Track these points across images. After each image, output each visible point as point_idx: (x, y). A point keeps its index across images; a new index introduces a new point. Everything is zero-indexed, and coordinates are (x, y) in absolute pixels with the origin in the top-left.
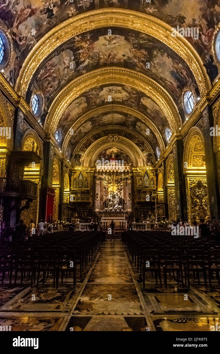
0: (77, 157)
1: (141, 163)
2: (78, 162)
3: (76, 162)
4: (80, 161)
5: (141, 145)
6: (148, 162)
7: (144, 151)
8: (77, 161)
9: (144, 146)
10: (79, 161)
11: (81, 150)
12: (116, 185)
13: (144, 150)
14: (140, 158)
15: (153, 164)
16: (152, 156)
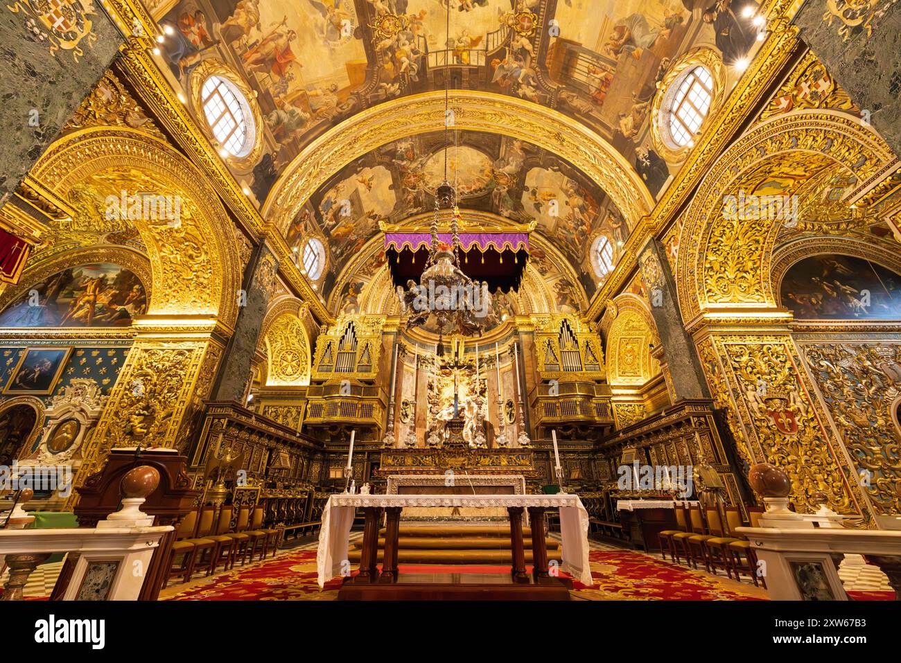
0: (350, 290)
1: (540, 305)
2: (351, 303)
3: (345, 302)
4: (359, 300)
5: (538, 259)
6: (562, 303)
7: (548, 275)
8: (348, 302)
9: (544, 262)
10: (354, 302)
11: (364, 273)
12: (467, 379)
13: (546, 272)
14: (536, 291)
15: (578, 309)
16: (572, 286)
